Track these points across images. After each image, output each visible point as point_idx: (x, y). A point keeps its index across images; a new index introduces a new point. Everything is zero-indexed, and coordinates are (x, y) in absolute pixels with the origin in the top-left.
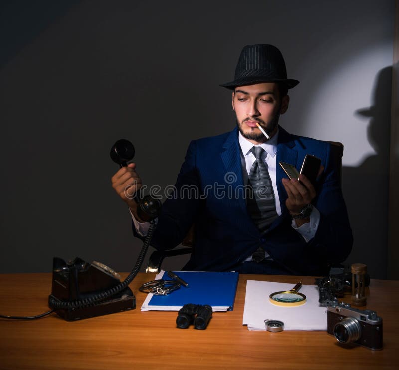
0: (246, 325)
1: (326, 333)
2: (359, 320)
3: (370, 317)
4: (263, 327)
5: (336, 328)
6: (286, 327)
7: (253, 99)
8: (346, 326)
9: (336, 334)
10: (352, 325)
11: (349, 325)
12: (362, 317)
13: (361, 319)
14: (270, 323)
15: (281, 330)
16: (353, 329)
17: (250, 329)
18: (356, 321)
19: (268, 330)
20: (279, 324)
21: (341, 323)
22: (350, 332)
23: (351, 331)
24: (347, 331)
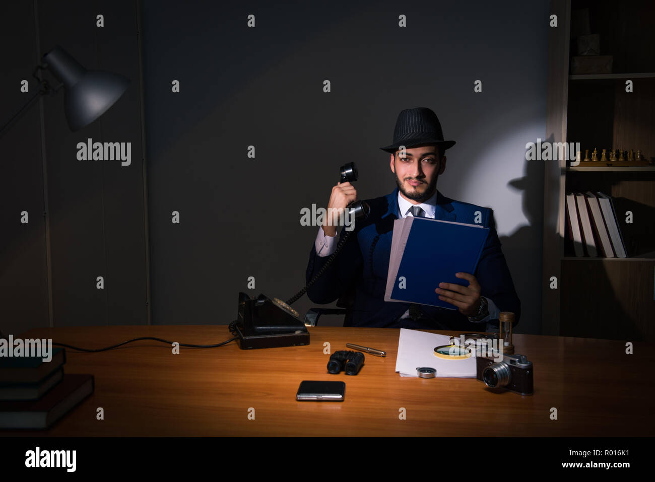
0: (398, 372)
1: (476, 380)
2: (509, 364)
3: (520, 361)
4: (415, 374)
5: (485, 372)
6: (439, 374)
7: (416, 160)
8: (496, 370)
9: (486, 379)
10: (502, 370)
11: (499, 369)
12: (512, 362)
13: (511, 363)
14: (422, 370)
15: (433, 377)
16: (503, 373)
17: (402, 376)
18: (506, 366)
19: (420, 377)
20: (432, 371)
21: (490, 367)
22: (500, 377)
23: (501, 375)
24: (496, 375)
